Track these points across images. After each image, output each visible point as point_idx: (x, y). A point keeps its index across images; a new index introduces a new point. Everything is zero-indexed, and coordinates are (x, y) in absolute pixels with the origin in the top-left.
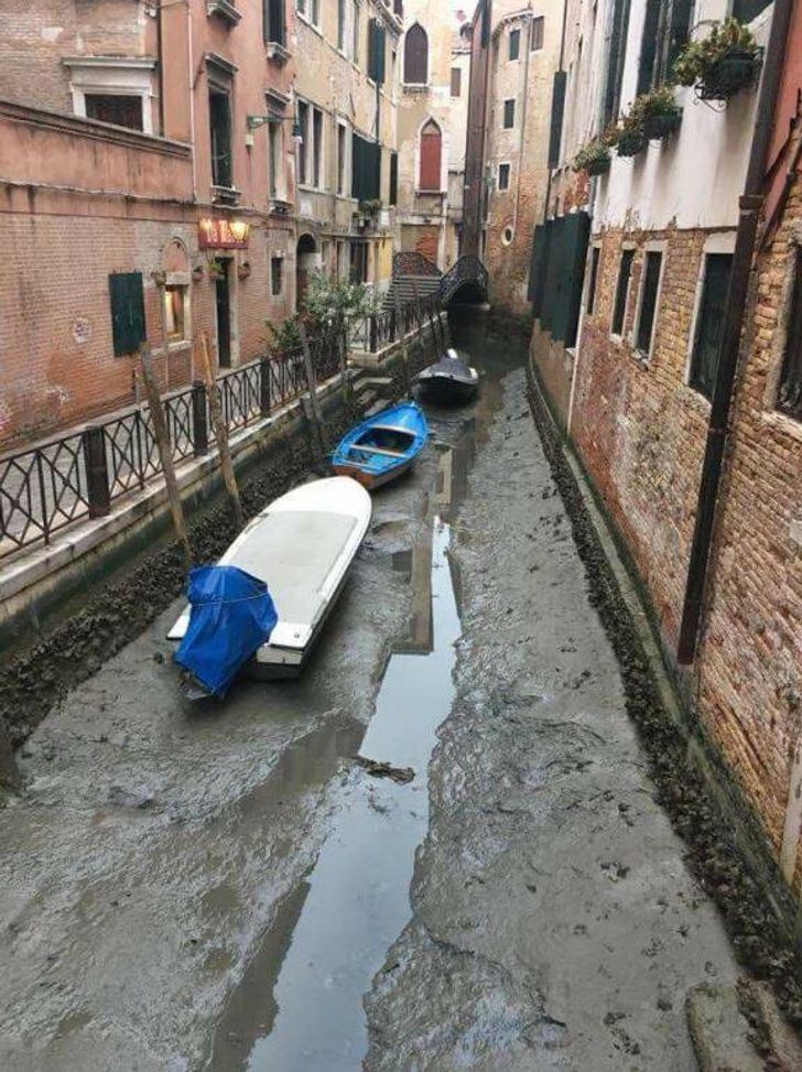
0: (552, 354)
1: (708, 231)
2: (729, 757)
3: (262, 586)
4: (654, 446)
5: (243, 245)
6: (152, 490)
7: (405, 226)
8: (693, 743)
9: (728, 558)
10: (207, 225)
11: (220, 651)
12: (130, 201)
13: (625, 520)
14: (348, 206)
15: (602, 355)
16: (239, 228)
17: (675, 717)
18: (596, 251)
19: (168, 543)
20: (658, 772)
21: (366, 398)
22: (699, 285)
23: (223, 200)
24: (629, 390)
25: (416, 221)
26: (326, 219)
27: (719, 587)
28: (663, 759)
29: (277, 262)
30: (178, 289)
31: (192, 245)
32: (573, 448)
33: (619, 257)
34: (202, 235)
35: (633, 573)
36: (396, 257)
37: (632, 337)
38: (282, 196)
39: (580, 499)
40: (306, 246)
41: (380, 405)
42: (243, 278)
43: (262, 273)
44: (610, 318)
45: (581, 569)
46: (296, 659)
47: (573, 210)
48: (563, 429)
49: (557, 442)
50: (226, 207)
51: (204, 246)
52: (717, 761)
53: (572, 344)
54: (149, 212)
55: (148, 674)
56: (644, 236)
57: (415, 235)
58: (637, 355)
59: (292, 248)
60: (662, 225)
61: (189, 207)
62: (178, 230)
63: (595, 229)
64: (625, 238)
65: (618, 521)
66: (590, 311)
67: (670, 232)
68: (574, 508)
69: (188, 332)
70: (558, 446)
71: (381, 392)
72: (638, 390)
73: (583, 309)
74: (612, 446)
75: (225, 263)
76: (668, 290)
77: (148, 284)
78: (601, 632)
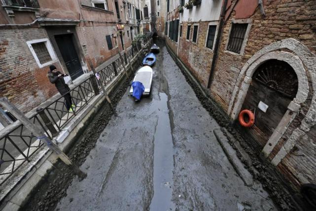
0: (172, 44)
1: (209, 22)
2: (216, 100)
3: (141, 84)
4: (198, 57)
5: (123, 29)
6: (122, 71)
7: (144, 24)
8: (209, 99)
9: (217, 73)
10: (118, 26)
11: (138, 94)
12: (107, 23)
13: (192, 69)
14: (136, 21)
15: (185, 43)
16: (123, 26)
17: (206, 96)
18: (181, 26)
19: (126, 78)
20: (202, 103)
21: (145, 53)
22: (208, 31)
23: (119, 21)
24: (192, 49)
25: (145, 23)
26: (133, 23)
27: (214, 78)
28: (204, 101)
29: (128, 31)
30: (115, 37)
31: (116, 29)
32: (179, 58)
33: (187, 27)
34: (117, 28)
35: (194, 76)
36: (143, 29)
37: (192, 40)
38: (127, 20)
39: (182, 66)
40: (131, 28)
41: (147, 54)
42: (124, 35)
43: (126, 34)
44: (186, 37)
45: (184, 76)
46: (148, 94)
47: (174, 19)
48: (176, 55)
49: (175, 58)
50: (120, 23)
51: (118, 30)
52: (214, 101)
53: (177, 41)
54: (110, 24)
55: (128, 98)
56: (193, 23)
57: (145, 25)
58: (193, 43)
59: (130, 29)
60: (198, 21)
61: (115, 23)
62: (114, 27)
63: (180, 22)
64: (188, 23)
65: (190, 69)
66: (181, 36)
67: (200, 22)
68: (180, 67)
69: (118, 45)
70: (176, 58)
71: (147, 52)
72: (193, 48)
73: (179, 36)
74: (188, 57)
75: (121, 32)
76: (200, 32)
77: (111, 37)
78: (189, 85)
